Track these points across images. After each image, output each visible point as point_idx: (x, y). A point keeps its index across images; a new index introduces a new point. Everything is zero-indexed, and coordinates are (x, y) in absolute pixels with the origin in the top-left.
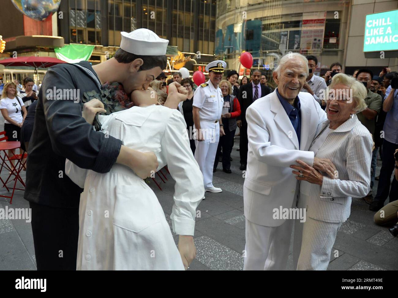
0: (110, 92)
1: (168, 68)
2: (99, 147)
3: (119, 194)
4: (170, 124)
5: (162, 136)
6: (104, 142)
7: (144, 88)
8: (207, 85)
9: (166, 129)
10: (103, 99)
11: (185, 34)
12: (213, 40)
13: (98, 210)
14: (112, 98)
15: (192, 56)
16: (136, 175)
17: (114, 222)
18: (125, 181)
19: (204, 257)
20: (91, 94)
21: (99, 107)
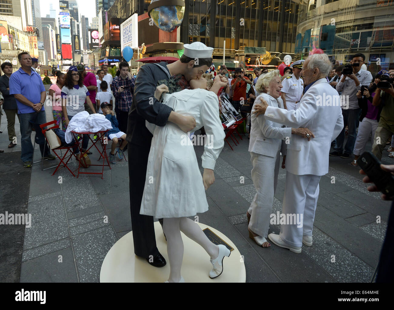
0: (175, 81)
1: (258, 64)
2: (159, 111)
3: (168, 139)
4: (206, 100)
5: (201, 107)
6: (161, 108)
7: (198, 78)
8: (291, 77)
9: (203, 103)
10: (170, 84)
11: (272, 37)
12: (294, 42)
13: (157, 147)
14: (176, 84)
15: (277, 55)
16: (181, 129)
17: (163, 154)
18: (173, 132)
19: (250, 198)
20: (162, 81)
21: (165, 89)
